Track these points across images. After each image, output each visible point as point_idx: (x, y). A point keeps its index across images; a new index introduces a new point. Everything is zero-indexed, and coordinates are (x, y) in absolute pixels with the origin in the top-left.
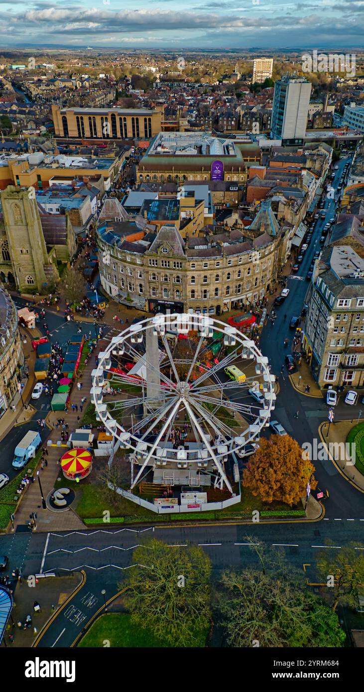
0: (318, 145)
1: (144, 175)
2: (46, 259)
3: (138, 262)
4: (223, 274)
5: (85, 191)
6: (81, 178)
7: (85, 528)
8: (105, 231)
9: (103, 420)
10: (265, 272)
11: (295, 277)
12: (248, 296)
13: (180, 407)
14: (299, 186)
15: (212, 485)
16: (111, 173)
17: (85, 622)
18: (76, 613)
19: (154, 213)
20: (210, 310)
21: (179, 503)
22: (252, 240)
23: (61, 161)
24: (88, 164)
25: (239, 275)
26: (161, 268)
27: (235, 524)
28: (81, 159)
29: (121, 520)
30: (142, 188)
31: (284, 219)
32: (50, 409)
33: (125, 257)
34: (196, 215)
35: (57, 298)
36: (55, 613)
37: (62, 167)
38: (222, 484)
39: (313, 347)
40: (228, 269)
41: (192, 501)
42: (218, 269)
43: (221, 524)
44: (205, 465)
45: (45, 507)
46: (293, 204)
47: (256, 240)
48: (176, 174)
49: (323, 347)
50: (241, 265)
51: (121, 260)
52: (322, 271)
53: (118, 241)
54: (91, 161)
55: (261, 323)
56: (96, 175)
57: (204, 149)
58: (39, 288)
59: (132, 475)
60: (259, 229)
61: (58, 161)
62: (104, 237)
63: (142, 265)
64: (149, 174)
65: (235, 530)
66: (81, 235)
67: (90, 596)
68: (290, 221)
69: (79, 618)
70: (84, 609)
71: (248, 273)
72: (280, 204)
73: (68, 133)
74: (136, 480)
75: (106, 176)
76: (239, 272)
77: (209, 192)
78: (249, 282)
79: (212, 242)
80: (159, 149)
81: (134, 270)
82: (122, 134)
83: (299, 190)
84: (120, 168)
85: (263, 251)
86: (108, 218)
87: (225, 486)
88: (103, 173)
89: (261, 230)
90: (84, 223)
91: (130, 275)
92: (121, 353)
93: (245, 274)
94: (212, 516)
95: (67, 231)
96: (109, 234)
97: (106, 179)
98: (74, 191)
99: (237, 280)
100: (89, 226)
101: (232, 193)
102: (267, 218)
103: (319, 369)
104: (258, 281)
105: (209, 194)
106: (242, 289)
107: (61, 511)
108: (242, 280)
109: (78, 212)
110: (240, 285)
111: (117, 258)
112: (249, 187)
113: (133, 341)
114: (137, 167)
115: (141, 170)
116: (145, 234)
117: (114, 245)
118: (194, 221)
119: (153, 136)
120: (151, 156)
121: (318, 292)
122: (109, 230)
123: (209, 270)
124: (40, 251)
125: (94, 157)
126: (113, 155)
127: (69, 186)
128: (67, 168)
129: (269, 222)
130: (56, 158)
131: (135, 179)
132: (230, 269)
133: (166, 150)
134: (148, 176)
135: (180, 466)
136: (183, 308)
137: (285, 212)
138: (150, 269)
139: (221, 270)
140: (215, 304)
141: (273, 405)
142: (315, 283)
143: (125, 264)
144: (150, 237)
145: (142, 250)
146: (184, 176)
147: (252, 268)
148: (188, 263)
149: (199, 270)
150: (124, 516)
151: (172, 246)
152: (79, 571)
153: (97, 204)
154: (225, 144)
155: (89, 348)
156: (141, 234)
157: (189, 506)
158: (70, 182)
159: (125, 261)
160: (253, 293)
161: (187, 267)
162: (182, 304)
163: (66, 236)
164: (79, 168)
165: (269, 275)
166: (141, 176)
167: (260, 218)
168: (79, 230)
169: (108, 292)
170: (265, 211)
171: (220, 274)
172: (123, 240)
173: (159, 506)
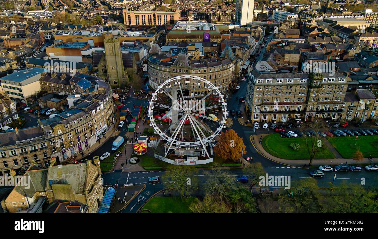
0: (257, 27)
1: (170, 40)
2: (123, 73)
3: (168, 70)
4: (208, 76)
5: (141, 46)
6: (139, 41)
7: (145, 171)
8: (152, 58)
9: (153, 125)
10: (228, 77)
11: (242, 79)
12: (220, 87)
13: (186, 119)
14: (246, 42)
15: (201, 155)
16: (153, 39)
17: (146, 200)
18: (142, 197)
19: (175, 53)
20: (202, 93)
21: (186, 160)
22: (221, 61)
23: (128, 33)
24: (142, 35)
25: (215, 77)
26: (178, 73)
28: (138, 33)
29: (161, 167)
30: (169, 44)
31: (238, 56)
32: (127, 131)
33: (162, 68)
34: (196, 54)
35: (129, 90)
36: (133, 197)
37: (129, 36)
38: (205, 154)
39: (249, 105)
40: (210, 74)
41: (192, 160)
42: (205, 73)
44: (198, 148)
45: (127, 164)
46: (242, 50)
47: (223, 61)
48: (186, 39)
49: (252, 103)
50: (217, 72)
51: (159, 70)
52: (252, 70)
53: (158, 62)
54: (143, 34)
55: (226, 99)
56: (146, 39)
57: (200, 28)
58: (120, 86)
59: (165, 150)
60: (225, 57)
61: (127, 33)
62: (151, 60)
63: (169, 72)
64: (173, 39)
66: (139, 65)
67: (148, 192)
68: (241, 57)
69: (143, 198)
70: (146, 196)
71: (220, 76)
72: (236, 49)
73: (131, 23)
74: (167, 153)
75: (151, 40)
76: (215, 75)
77: (202, 46)
78: (220, 81)
79: (203, 62)
80: (178, 28)
81: (166, 74)
82: (158, 23)
83: (246, 44)
84: (158, 38)
85: (227, 66)
86: (153, 53)
87: (206, 155)
88: (150, 39)
89: (226, 57)
90: (141, 60)
91: (164, 77)
92: (161, 92)
93: (218, 77)
94: (201, 166)
95: (133, 61)
96: (154, 59)
97: (151, 42)
98: (135, 46)
99: (215, 79)
100: (143, 61)
101: (214, 48)
102: (228, 52)
103: (251, 114)
104: (225, 81)
105: (202, 48)
106: (217, 84)
107: (134, 165)
108: (217, 79)
109: (138, 54)
110: (216, 82)
111: (158, 69)
112: (222, 43)
113: (167, 87)
114: (167, 36)
115: (169, 37)
116: (171, 59)
117: (156, 63)
118: (194, 57)
119: (174, 23)
120: (174, 30)
121: (250, 79)
122: (154, 57)
123: (201, 74)
124: (121, 68)
125: (145, 32)
126: (154, 31)
127: (133, 44)
128: (132, 37)
129: (229, 54)
130: (126, 32)
131: (166, 42)
132: (211, 73)
133: (181, 28)
134: (172, 40)
135: (186, 149)
136: (189, 92)
137: (239, 53)
138: (173, 73)
139: (207, 74)
140: (204, 91)
141: (226, 117)
142: (249, 76)
143: (162, 72)
144: (173, 60)
145: (170, 65)
146: (190, 40)
147: (221, 74)
148: (191, 70)
149: (196, 74)
150: (162, 166)
151: (184, 63)
152: (143, 184)
153: (147, 52)
154: (211, 26)
155: (144, 108)
156: (169, 59)
157: (191, 162)
158: (133, 43)
159: (162, 70)
160: (222, 86)
161: (191, 72)
162: (188, 90)
163: (133, 63)
164: (137, 36)
165: (230, 79)
166: (169, 40)
167: (225, 52)
168: (138, 63)
169: (153, 87)
170: (227, 49)
171: (206, 76)
172: (161, 61)
173: (177, 162)
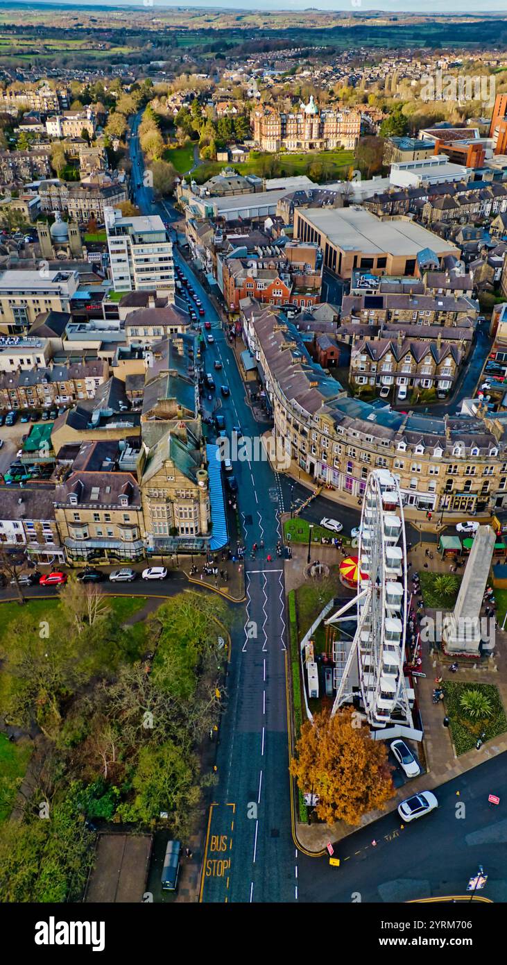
27: (289, 731)
43: (288, 715)
65: (283, 730)
107: (305, 573)
152: (246, 596)
